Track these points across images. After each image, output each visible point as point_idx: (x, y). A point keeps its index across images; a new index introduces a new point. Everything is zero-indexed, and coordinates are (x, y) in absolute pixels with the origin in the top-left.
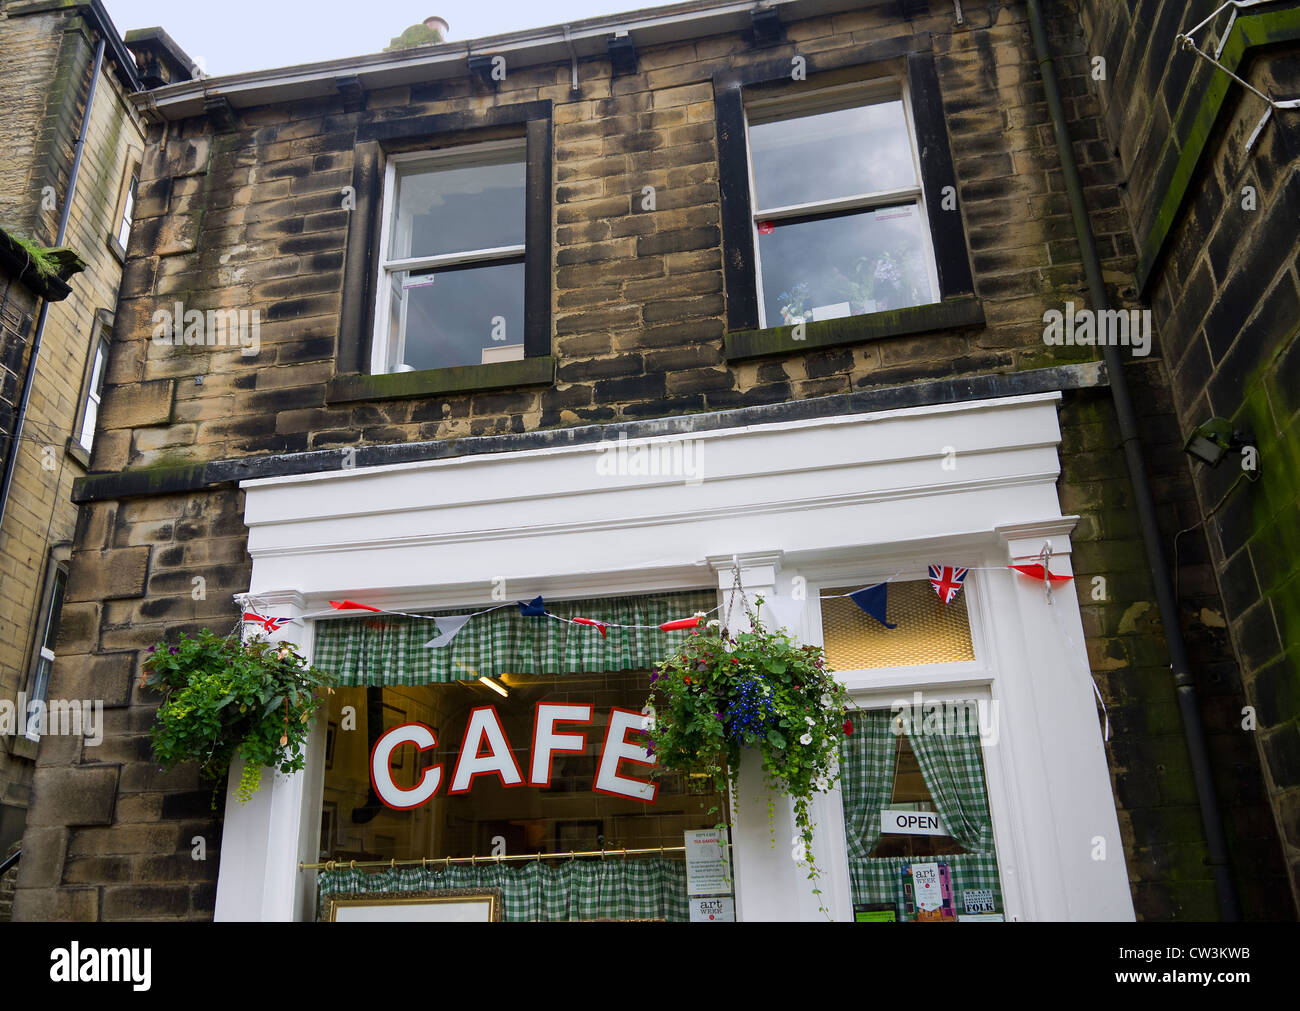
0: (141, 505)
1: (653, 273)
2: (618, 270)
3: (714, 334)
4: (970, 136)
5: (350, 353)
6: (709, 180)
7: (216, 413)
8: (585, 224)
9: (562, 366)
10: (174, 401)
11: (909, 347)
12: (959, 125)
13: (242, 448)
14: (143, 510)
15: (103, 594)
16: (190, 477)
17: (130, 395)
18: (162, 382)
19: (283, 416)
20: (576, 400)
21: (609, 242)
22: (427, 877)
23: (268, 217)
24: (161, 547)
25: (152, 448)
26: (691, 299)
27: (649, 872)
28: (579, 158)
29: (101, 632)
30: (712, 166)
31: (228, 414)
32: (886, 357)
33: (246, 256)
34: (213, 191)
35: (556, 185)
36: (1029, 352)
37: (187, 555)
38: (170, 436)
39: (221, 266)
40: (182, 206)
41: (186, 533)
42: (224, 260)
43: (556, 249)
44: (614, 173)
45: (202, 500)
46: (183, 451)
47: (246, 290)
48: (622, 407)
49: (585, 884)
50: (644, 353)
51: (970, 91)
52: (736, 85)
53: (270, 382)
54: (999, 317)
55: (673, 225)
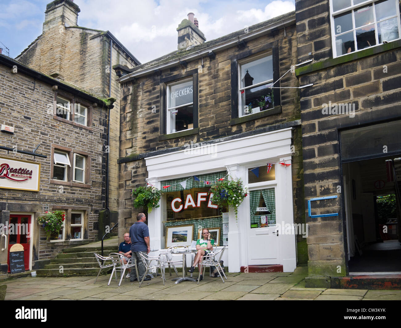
0: (129, 163)
1: (218, 107)
2: (211, 107)
3: (229, 120)
4: (284, 67)
5: (162, 130)
6: (229, 84)
7: (140, 145)
8: (205, 97)
9: (200, 129)
10: (132, 143)
11: (266, 119)
12: (282, 64)
13: (145, 151)
14: (129, 164)
15: (125, 180)
16: (136, 157)
17: (124, 142)
18: (129, 139)
19: (151, 144)
20: (203, 136)
21: (209, 101)
22: (183, 223)
23: (145, 102)
24: (133, 171)
25: (130, 152)
26: (224, 112)
27: (218, 220)
28: (204, 82)
29: (125, 186)
30: (230, 81)
31: (142, 144)
32: (262, 121)
33: (142, 111)
34: (134, 97)
35: (199, 89)
36: (290, 117)
37: (137, 172)
38: (132, 149)
39: (138, 114)
40: (129, 102)
41: (137, 168)
42: (138, 113)
43: (199, 104)
44: (210, 85)
45: (139, 161)
46: (135, 152)
47: (142, 119)
48: (211, 137)
49: (208, 222)
50: (215, 125)
51: (285, 55)
52: (235, 60)
53: (148, 137)
54: (285, 110)
55: (222, 96)
